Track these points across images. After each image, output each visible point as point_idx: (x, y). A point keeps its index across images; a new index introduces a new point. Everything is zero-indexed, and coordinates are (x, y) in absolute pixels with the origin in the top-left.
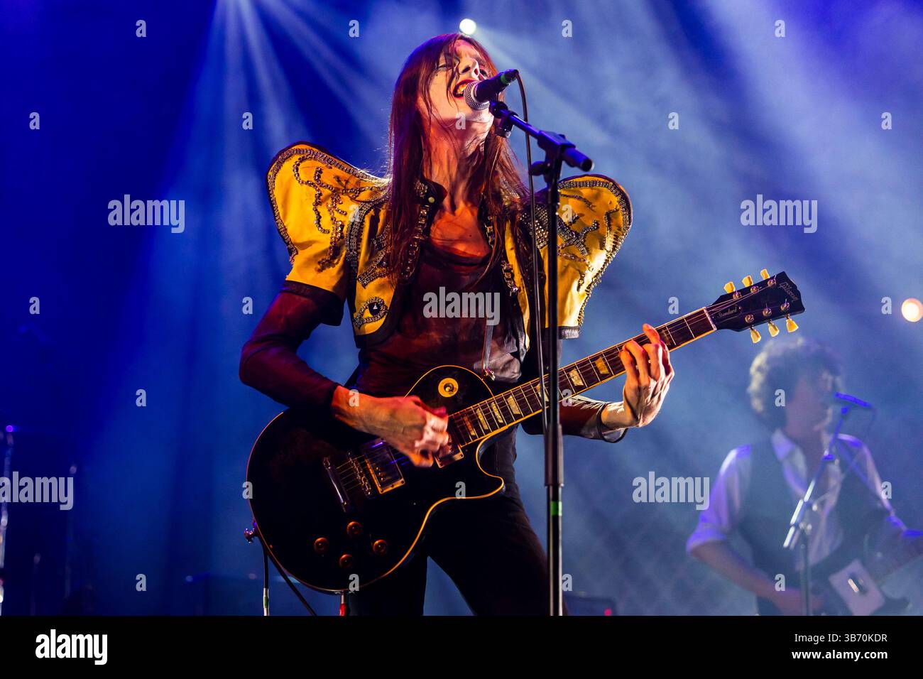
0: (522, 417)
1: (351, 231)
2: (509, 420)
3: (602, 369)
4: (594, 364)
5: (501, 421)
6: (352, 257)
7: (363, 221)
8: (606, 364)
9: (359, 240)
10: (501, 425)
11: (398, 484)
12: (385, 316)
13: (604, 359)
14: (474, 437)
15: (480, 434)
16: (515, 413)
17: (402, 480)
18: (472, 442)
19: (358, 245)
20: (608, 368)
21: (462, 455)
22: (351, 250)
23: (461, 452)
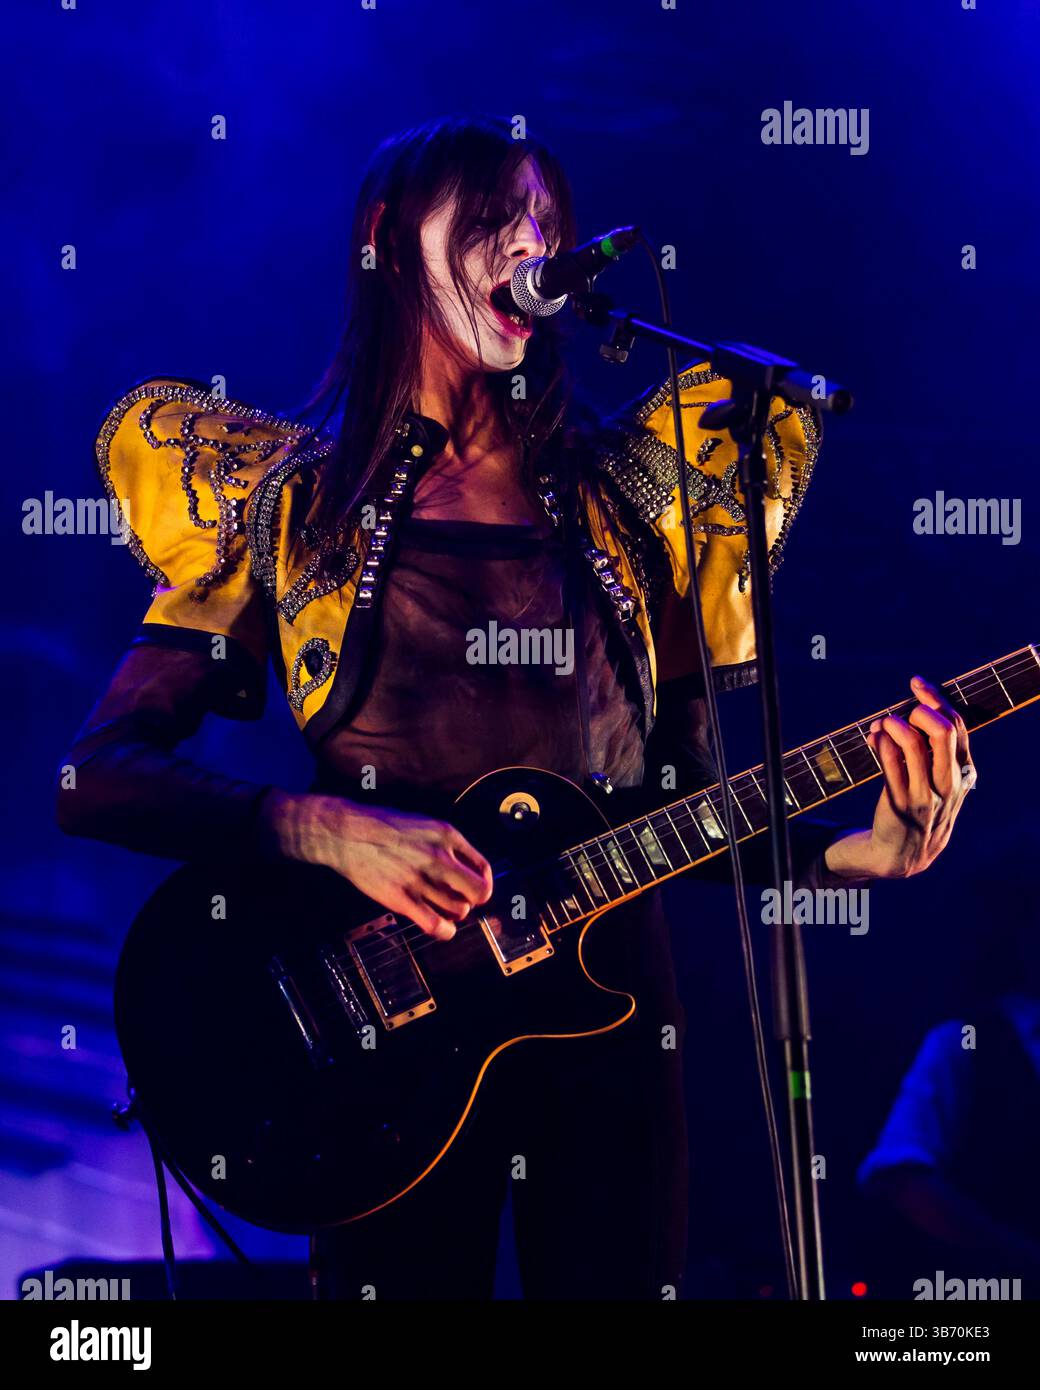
0: (670, 871)
1: (257, 517)
2: (644, 877)
3: (829, 772)
4: (813, 762)
5: (628, 880)
6: (264, 567)
7: (280, 496)
8: (837, 760)
9: (276, 533)
10: (629, 888)
11: (423, 1010)
12: (334, 673)
13: (832, 751)
14: (574, 913)
15: (587, 907)
16: (656, 861)
17: (432, 1001)
18: (571, 922)
19: (273, 542)
20: (841, 769)
21: (550, 950)
22: (261, 555)
23: (549, 945)
